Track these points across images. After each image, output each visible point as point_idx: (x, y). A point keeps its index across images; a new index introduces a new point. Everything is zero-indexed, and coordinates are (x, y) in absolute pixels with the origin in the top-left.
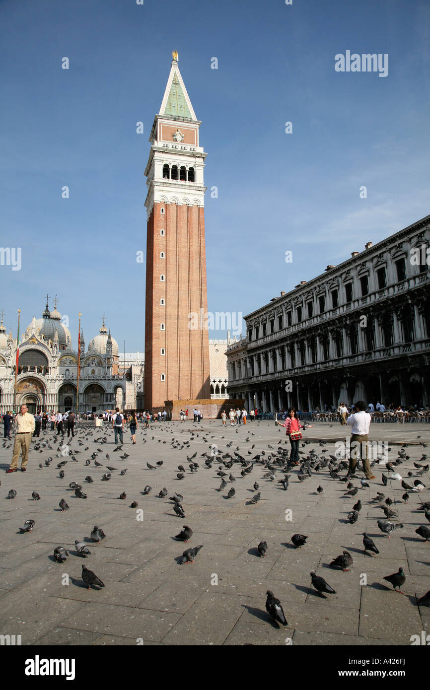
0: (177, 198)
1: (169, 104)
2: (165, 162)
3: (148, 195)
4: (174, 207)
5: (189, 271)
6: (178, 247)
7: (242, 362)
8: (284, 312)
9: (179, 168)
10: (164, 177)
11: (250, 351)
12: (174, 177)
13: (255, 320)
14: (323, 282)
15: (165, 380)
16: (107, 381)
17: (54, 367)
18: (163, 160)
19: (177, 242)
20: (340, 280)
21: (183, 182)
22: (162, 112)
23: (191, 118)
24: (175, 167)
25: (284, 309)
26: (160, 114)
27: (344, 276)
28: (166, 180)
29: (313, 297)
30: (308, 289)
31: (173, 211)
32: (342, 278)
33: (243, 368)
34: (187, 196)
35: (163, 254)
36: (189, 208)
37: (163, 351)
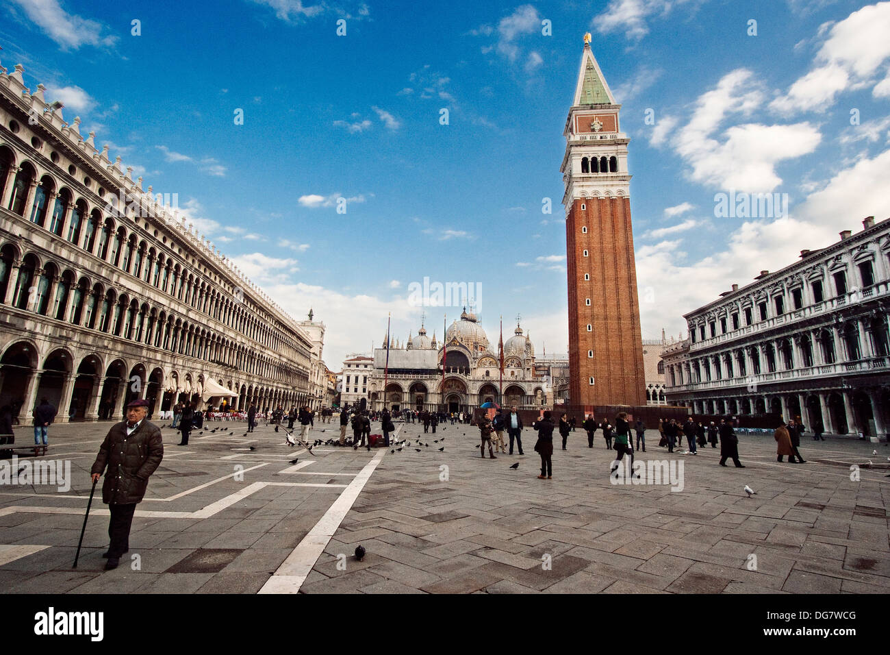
0: (598, 192)
1: (584, 92)
2: (583, 156)
3: (566, 193)
4: (596, 202)
5: (616, 268)
6: (602, 243)
7: (683, 366)
8: (740, 308)
9: (599, 159)
10: (583, 172)
11: (693, 354)
12: (595, 170)
13: (699, 319)
14: (798, 271)
15: (594, 384)
16: (527, 383)
17: (474, 368)
18: (581, 154)
19: (601, 239)
20: (825, 268)
21: (604, 174)
22: (576, 103)
23: (610, 103)
24: (594, 159)
25: (740, 306)
26: (575, 106)
27: (831, 263)
28: (585, 175)
29: (783, 291)
30: (775, 282)
31: (595, 206)
32: (827, 266)
33: (685, 373)
34: (610, 189)
35: (586, 252)
36: (612, 201)
37: (590, 353)
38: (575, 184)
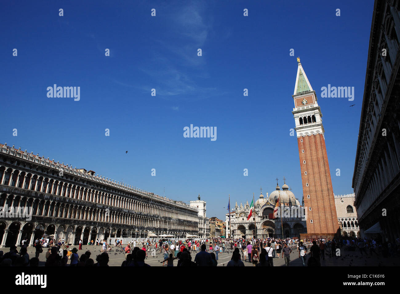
0: (308, 133)
1: (298, 86)
2: (300, 117)
4: (307, 138)
5: (319, 167)
6: (311, 156)
9: (307, 117)
10: (300, 124)
12: (306, 122)
15: (312, 223)
18: (298, 116)
19: (311, 154)
21: (310, 124)
22: (295, 93)
23: (310, 90)
24: (305, 118)
28: (301, 126)
31: (307, 140)
34: (313, 130)
35: (304, 161)
36: (315, 136)
37: (310, 208)
38: (297, 131)
